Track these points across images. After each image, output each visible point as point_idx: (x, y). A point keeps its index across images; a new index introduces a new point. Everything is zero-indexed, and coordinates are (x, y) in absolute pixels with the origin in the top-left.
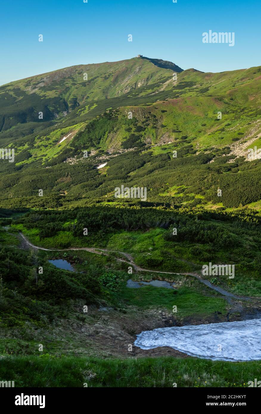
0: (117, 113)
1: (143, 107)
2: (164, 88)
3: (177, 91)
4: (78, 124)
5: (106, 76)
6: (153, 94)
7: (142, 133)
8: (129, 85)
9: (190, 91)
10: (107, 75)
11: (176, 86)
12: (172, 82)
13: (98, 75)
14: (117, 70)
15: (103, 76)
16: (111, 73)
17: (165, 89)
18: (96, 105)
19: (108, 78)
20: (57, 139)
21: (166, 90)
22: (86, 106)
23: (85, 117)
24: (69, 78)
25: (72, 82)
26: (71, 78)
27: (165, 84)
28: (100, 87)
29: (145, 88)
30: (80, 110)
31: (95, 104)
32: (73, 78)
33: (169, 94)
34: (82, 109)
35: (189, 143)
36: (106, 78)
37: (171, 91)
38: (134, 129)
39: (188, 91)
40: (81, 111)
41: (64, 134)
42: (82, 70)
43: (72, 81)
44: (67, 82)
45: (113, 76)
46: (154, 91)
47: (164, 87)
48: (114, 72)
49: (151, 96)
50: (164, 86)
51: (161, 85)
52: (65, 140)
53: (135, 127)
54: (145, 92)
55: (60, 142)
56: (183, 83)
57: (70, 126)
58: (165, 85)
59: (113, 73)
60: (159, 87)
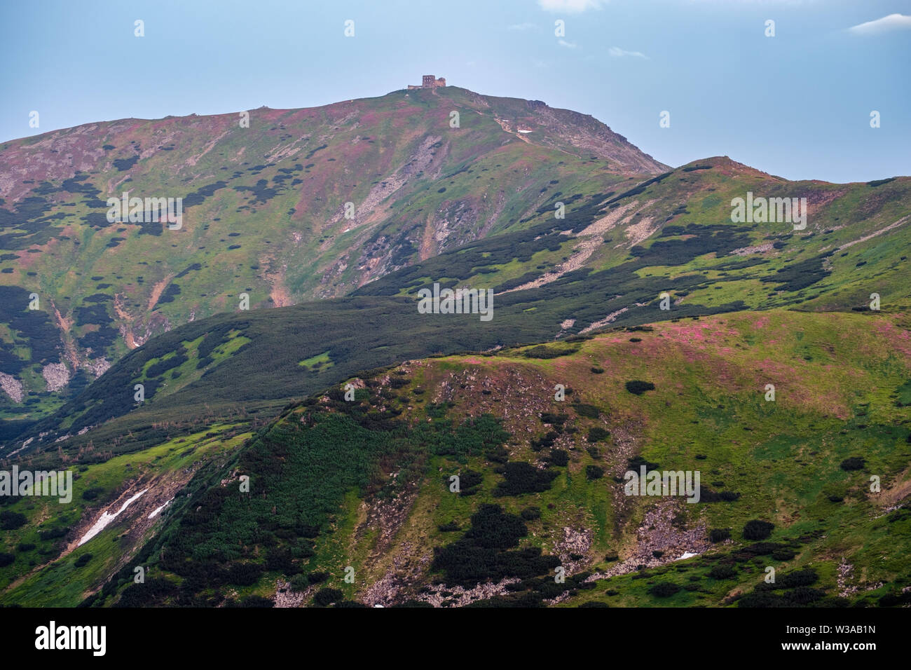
0: (399, 392)
1: (532, 361)
2: (585, 255)
3: (658, 271)
4: (170, 445)
5: (263, 183)
6: (530, 285)
7: (539, 500)
8: (391, 230)
9: (729, 279)
10: (269, 175)
11: (647, 246)
12: (626, 225)
13: (223, 176)
14: (318, 154)
15: (250, 180)
16: (289, 165)
17: (593, 258)
18: (243, 341)
19: (272, 193)
20: (64, 520)
21: (599, 267)
22: (187, 345)
23: (191, 402)
24: (69, 186)
25: (88, 211)
26: (80, 189)
27: (588, 231)
28: (236, 241)
29: (485, 255)
30: (153, 362)
31: (233, 334)
32: (89, 186)
33: (622, 287)
34: (166, 357)
35: (790, 558)
36: (263, 193)
37: (626, 272)
38: (493, 480)
39: (713, 275)
40: (163, 368)
41: (102, 496)
42: (137, 148)
43: (90, 205)
44: (62, 209)
45: (298, 181)
46: (533, 270)
47: (588, 248)
48: (303, 162)
49: (530, 298)
50: (586, 245)
51: (565, 239)
52: (109, 527)
53: (498, 471)
54: (485, 272)
55: (85, 539)
56: (680, 230)
57: (131, 451)
58: (587, 238)
59: (299, 167)
60: (558, 248)
